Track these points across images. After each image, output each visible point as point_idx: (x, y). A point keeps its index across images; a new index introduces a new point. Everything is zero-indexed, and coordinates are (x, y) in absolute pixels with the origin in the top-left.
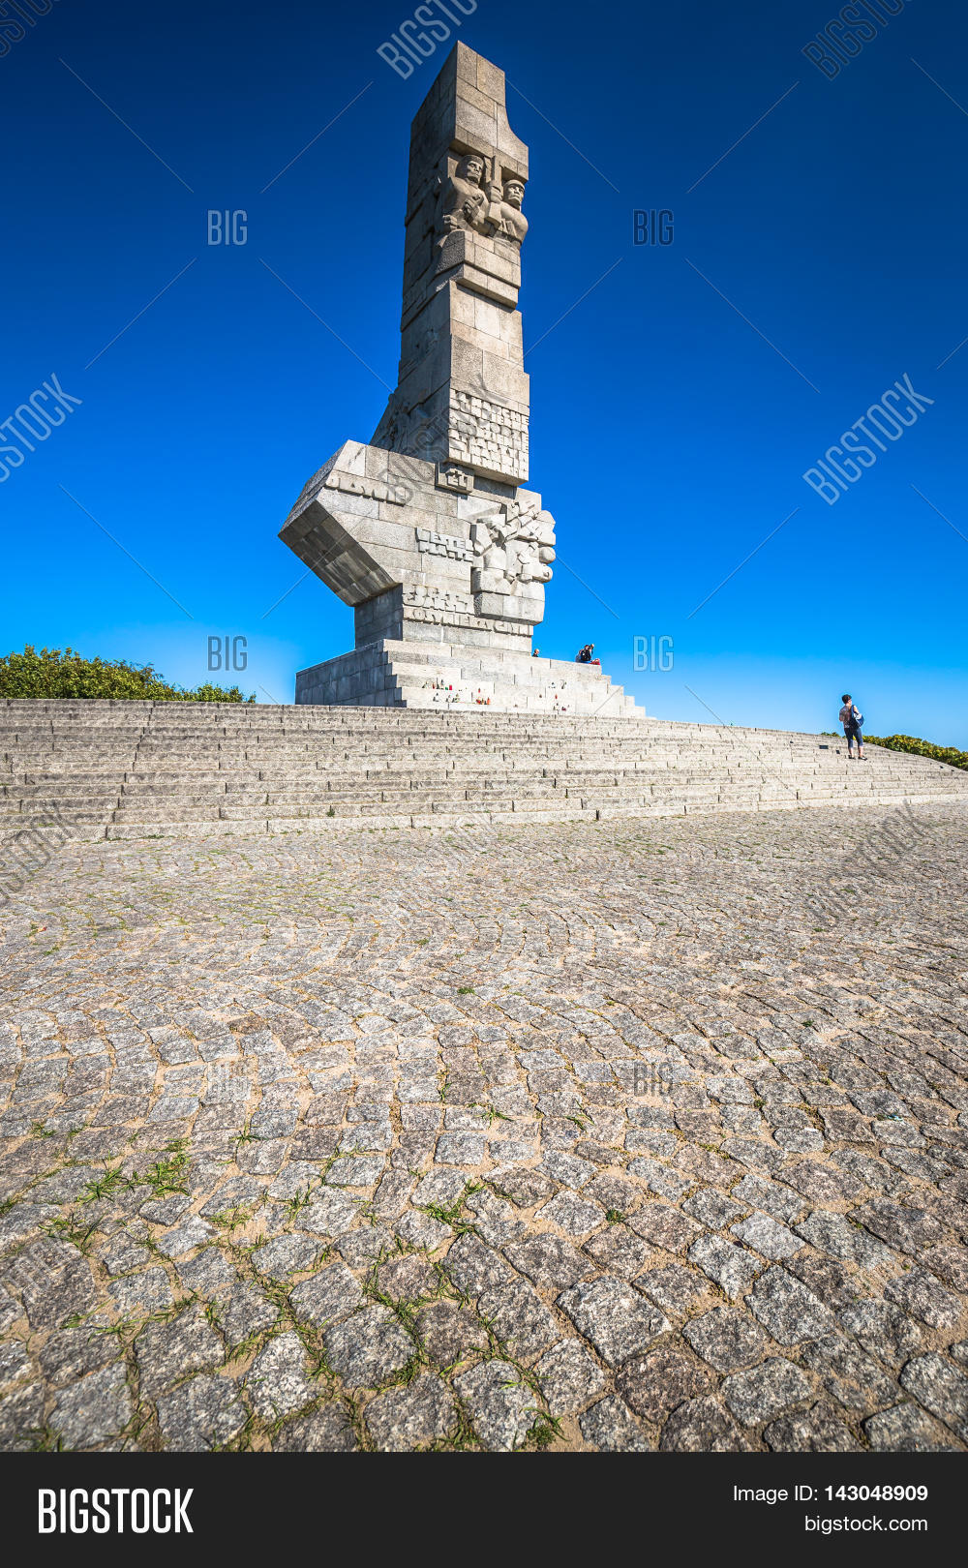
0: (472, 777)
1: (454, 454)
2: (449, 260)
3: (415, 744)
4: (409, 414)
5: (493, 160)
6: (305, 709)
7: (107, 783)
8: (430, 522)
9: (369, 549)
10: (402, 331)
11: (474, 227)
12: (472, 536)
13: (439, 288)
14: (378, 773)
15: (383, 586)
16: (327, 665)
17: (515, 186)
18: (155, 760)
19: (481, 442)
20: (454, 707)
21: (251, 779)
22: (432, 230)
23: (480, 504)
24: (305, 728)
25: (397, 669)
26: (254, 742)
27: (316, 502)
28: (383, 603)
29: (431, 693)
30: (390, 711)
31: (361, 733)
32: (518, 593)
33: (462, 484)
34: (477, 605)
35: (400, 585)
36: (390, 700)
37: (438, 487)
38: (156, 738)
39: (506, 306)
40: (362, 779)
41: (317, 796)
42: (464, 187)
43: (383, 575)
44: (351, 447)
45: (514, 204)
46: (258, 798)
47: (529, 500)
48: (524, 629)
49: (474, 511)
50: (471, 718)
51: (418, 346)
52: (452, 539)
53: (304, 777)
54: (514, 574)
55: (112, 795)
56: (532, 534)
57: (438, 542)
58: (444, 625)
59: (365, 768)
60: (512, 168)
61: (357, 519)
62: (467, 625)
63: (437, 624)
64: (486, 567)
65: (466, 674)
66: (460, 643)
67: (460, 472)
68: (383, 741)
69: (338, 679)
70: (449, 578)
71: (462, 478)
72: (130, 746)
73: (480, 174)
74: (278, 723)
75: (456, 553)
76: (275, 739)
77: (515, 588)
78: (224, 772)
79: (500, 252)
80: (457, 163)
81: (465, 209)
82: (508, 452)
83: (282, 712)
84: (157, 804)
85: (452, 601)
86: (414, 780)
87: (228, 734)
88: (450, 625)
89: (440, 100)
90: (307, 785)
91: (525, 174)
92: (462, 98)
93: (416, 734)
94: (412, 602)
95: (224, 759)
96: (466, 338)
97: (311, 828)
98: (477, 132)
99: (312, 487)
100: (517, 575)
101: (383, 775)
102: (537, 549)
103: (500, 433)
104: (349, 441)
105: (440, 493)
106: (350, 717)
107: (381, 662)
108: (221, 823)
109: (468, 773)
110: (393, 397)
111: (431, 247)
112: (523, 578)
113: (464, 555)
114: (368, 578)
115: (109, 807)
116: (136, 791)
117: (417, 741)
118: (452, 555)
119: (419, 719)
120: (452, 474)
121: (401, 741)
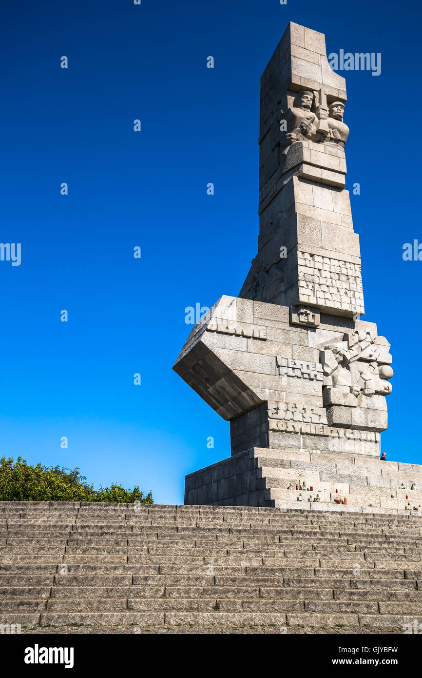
0: (337, 576)
1: (303, 299)
2: (291, 162)
3: (285, 542)
4: (267, 272)
5: (320, 92)
6: (193, 509)
7: (44, 574)
8: (287, 352)
9: (241, 376)
10: (260, 215)
11: (309, 138)
12: (322, 360)
13: (285, 182)
14: (255, 570)
15: (252, 403)
16: (209, 469)
17: (337, 106)
18: (79, 554)
19: (324, 288)
20: (316, 507)
21: (152, 572)
22: (278, 145)
23: (327, 334)
24: (193, 526)
25: (266, 472)
26: (154, 539)
27: (200, 342)
28: (253, 417)
29: (294, 494)
30: (262, 510)
31: (239, 531)
32: (363, 405)
33: (311, 320)
34: (330, 417)
35: (266, 402)
36: (261, 501)
37: (292, 324)
38: (81, 534)
39: (337, 187)
40: (242, 575)
41: (205, 590)
42: (299, 112)
43: (252, 395)
44: (226, 299)
45: (338, 118)
46: (158, 591)
47: (367, 329)
48: (371, 436)
49: (322, 341)
50: (332, 518)
51: (272, 223)
52: (305, 364)
53: (194, 572)
54: (359, 389)
55: (46, 585)
56: (371, 356)
57: (294, 366)
58: (302, 434)
59: (244, 564)
60: (335, 94)
61: (231, 352)
62: (322, 433)
63: (297, 433)
64: (335, 384)
65: (324, 476)
66: (317, 449)
67: (308, 312)
68: (258, 538)
69: (218, 481)
70: (305, 395)
71: (310, 316)
72: (62, 541)
73: (311, 102)
74: (172, 521)
75: (309, 374)
76: (170, 536)
77: (361, 401)
78: (131, 565)
79: (329, 151)
80: (294, 98)
81: (301, 127)
82: (346, 293)
83: (176, 512)
84: (80, 594)
85: (308, 414)
86: (286, 578)
87: (135, 531)
88: (307, 434)
89: (280, 60)
90: (197, 579)
91: (344, 96)
92: (294, 57)
93: (285, 532)
94: (275, 416)
95: (131, 553)
96: (308, 214)
97: (201, 621)
98: (307, 76)
99: (197, 331)
100: (362, 390)
101: (259, 571)
102: (377, 368)
103: (339, 280)
104: (224, 296)
105: (294, 329)
106: (229, 516)
107: (253, 466)
108: (128, 614)
109: (334, 572)
110: (255, 261)
111: (278, 155)
112: (366, 392)
113: (316, 376)
114: (240, 397)
115: (43, 596)
116: (65, 581)
117: (286, 539)
118: (306, 376)
119: (287, 518)
120: (302, 314)
121: (273, 538)
